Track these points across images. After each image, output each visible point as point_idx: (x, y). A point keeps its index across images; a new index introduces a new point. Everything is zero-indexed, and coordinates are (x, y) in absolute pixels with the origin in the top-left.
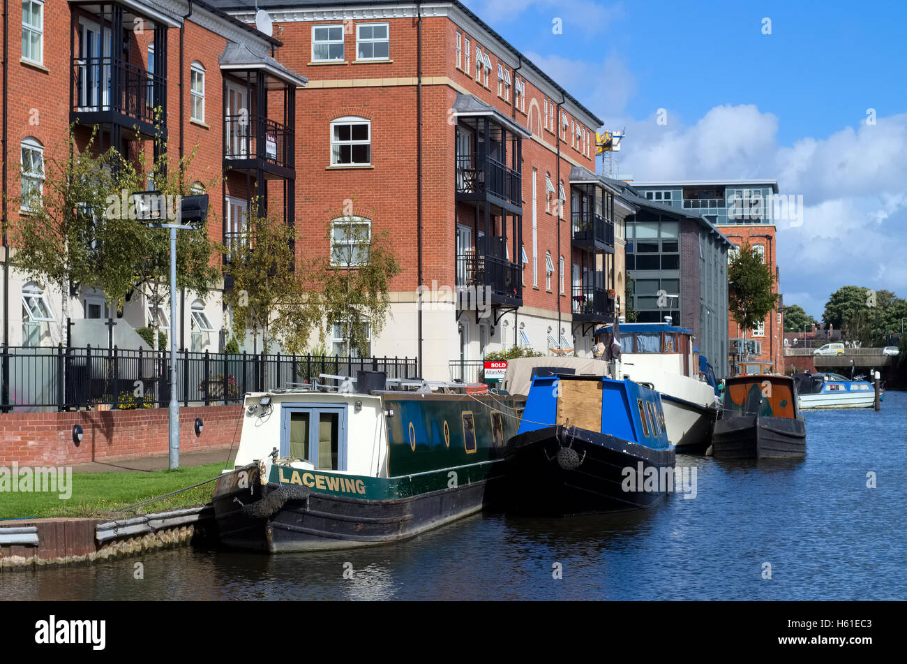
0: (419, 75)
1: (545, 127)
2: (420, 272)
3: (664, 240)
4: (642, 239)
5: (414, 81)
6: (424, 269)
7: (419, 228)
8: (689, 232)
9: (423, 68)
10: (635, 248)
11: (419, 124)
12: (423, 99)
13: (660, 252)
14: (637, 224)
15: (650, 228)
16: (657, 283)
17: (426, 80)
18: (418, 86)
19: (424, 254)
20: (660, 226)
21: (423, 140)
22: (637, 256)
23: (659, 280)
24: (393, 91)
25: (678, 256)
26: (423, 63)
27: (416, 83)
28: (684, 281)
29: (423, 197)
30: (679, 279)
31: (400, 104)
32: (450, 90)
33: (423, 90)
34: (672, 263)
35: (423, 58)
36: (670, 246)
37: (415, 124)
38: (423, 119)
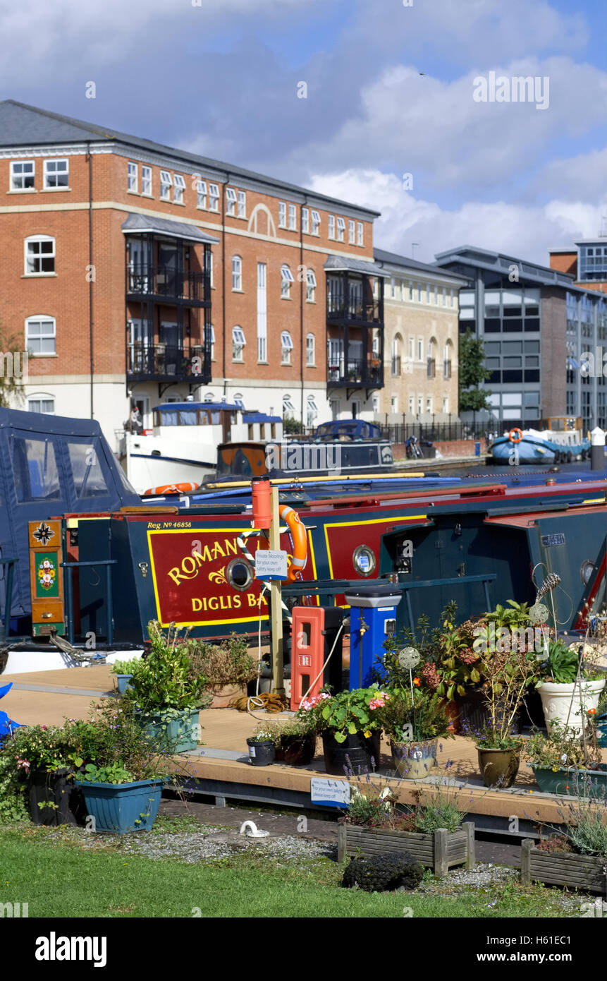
0: (91, 200)
1: (280, 226)
2: (92, 360)
3: (526, 306)
4: (507, 305)
5: (86, 205)
6: (95, 357)
7: (91, 324)
8: (549, 297)
9: (94, 196)
10: (501, 312)
11: (91, 241)
12: (93, 220)
13: (523, 316)
14: (503, 291)
15: (516, 294)
16: (520, 344)
17: (96, 205)
18: (89, 210)
19: (95, 345)
20: (524, 292)
21: (94, 253)
22: (504, 321)
23: (521, 341)
24: (72, 214)
25: (538, 320)
26: (94, 190)
27: (88, 207)
28: (544, 342)
29: (94, 299)
30: (538, 341)
31: (76, 225)
32: (115, 212)
33: (95, 214)
34: (533, 326)
35: (94, 186)
36: (532, 310)
37: (88, 241)
38: (94, 236)
